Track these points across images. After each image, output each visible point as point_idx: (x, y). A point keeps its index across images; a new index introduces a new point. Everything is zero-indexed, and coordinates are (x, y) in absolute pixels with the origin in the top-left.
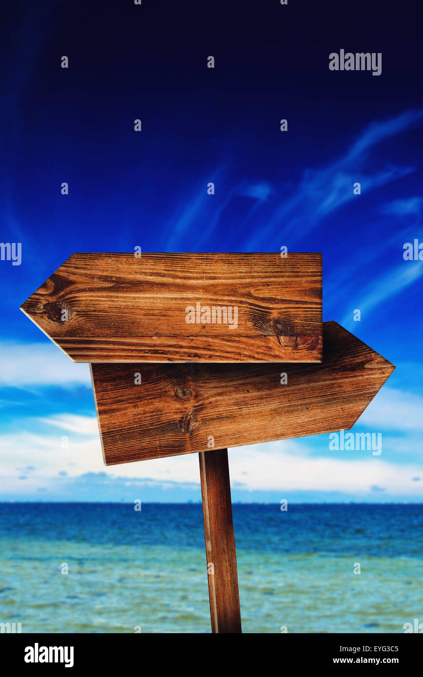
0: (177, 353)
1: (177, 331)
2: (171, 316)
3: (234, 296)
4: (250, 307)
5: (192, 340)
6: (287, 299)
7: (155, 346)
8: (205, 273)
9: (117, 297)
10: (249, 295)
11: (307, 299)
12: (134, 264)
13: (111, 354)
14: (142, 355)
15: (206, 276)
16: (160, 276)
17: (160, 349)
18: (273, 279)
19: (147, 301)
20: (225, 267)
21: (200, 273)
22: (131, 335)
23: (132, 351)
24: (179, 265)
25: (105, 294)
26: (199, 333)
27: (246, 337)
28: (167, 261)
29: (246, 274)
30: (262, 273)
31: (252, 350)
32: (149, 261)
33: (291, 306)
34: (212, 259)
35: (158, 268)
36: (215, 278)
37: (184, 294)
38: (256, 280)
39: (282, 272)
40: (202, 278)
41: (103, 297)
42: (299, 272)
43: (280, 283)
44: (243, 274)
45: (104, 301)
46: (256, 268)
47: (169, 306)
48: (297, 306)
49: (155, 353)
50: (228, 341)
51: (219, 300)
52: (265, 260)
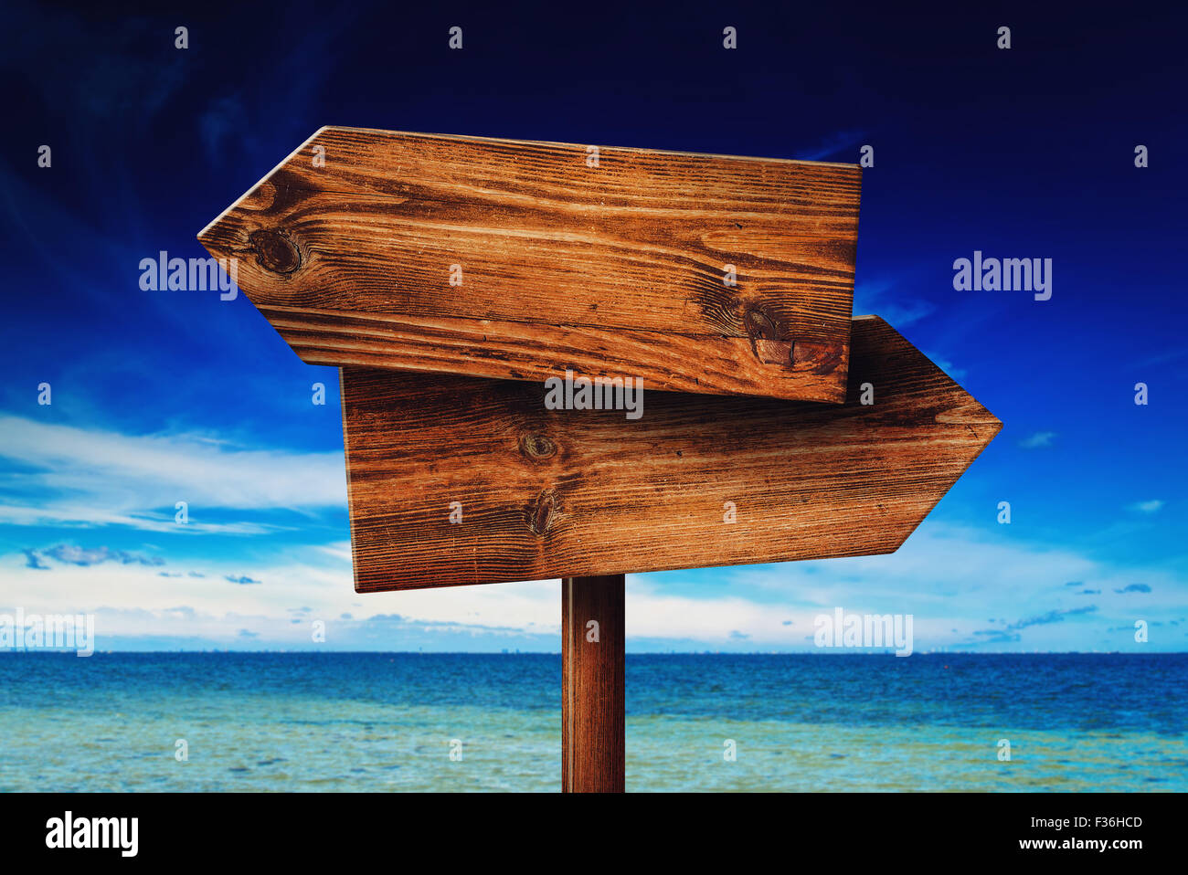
0: (531, 358)
1: (534, 313)
2: (524, 278)
3: (664, 244)
4: (697, 270)
5: (567, 333)
6: (779, 259)
7: (485, 340)
8: (606, 190)
9: (410, 228)
10: (697, 246)
11: (821, 263)
12: (452, 159)
13: (389, 350)
14: (455, 357)
15: (606, 197)
16: (507, 190)
17: (495, 348)
18: (751, 215)
19: (474, 240)
20: (650, 180)
21: (593, 189)
22: (434, 313)
23: (435, 347)
24: (550, 169)
25: (384, 219)
26: (582, 318)
27: (682, 335)
28: (526, 158)
29: (693, 200)
30: (730, 199)
31: (694, 365)
32: (486, 155)
33: (787, 275)
34: (623, 162)
35: (503, 172)
36: (625, 203)
37: (556, 233)
38: (715, 214)
39: (772, 200)
40: (597, 201)
41: (380, 225)
42: (810, 203)
43: (766, 225)
44: (686, 199)
45: (382, 235)
46: (717, 189)
47: (521, 256)
48: (799, 276)
49: (483, 357)
50: (644, 341)
51: (631, 251)
52: (736, 172)
